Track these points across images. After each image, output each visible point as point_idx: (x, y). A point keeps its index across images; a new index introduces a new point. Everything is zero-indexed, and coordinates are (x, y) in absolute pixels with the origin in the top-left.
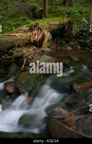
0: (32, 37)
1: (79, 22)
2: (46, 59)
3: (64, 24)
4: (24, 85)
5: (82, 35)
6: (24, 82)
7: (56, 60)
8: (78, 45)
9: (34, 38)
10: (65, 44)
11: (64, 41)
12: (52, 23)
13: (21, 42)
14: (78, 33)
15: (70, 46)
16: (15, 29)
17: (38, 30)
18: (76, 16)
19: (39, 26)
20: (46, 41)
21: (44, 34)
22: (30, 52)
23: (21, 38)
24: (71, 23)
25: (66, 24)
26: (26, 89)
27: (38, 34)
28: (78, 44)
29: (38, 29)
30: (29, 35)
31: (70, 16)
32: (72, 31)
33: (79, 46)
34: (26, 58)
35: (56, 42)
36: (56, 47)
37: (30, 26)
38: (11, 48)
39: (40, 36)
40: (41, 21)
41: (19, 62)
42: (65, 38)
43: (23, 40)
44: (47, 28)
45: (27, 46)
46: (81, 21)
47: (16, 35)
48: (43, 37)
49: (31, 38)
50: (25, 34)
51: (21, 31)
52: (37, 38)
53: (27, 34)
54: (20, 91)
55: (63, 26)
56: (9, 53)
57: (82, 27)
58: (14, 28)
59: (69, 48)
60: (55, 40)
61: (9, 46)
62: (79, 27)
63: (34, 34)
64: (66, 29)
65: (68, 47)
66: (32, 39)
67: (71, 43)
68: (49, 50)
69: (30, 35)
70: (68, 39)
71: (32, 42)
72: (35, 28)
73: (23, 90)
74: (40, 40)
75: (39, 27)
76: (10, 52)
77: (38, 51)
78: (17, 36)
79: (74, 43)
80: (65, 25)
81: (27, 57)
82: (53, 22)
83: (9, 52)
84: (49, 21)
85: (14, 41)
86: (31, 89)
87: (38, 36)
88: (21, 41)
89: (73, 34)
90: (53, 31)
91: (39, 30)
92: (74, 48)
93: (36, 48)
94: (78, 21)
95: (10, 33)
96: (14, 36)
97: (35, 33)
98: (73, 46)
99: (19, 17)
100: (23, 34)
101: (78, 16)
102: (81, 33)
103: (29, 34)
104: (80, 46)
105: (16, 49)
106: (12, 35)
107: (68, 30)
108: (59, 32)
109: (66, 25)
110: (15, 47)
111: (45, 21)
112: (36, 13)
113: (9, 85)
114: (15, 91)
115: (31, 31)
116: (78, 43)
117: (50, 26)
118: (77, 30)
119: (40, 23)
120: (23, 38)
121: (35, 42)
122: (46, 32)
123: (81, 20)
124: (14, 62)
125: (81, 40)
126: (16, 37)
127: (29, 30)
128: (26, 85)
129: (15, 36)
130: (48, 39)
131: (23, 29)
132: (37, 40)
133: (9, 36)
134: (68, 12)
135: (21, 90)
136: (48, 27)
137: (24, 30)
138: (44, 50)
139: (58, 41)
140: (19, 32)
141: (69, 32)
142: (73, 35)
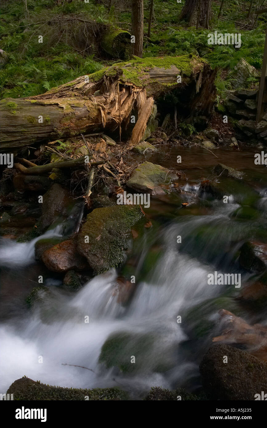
0: (104, 109)
1: (230, 72)
2: (152, 173)
3: (192, 75)
4: (101, 247)
5: (241, 106)
6: (102, 238)
7: (179, 176)
8: (233, 136)
9: (109, 113)
10: (194, 133)
11: (191, 123)
12: (160, 70)
13: (72, 125)
14: (230, 100)
15: (208, 138)
16: (52, 86)
17: (121, 90)
18: (222, 53)
19: (125, 77)
20: (142, 121)
21: (136, 103)
22: (99, 152)
23: (72, 111)
24: (212, 71)
25: (198, 74)
26: (111, 260)
27: (119, 102)
28: (231, 133)
29: (122, 87)
30: (96, 103)
31: (204, 52)
32: (214, 94)
33: (234, 139)
34: (93, 170)
35: (168, 126)
36: (170, 141)
37: (96, 79)
38: (44, 141)
39: (126, 109)
40: (127, 63)
41: (72, 181)
42: (194, 116)
43: (80, 118)
44: (146, 84)
45: (89, 137)
46: (236, 69)
47: (57, 104)
48: (136, 110)
49: (102, 111)
50: (83, 102)
51: (70, 92)
52: (118, 114)
53: (89, 101)
54: (93, 264)
55: (188, 79)
56: (36, 157)
57: (241, 85)
58: (47, 85)
59: (208, 144)
60: (165, 123)
61: (39, 135)
62: (232, 85)
63: (109, 101)
64: (198, 90)
65: (202, 140)
66: (103, 114)
67: (212, 130)
68: (153, 148)
69: (98, 105)
70: (204, 117)
71: (104, 124)
72: (111, 83)
73: (102, 261)
74: (124, 119)
75: (124, 80)
76: (40, 154)
77: (121, 151)
78: (61, 105)
79: (218, 129)
80: (195, 76)
81: (95, 165)
82: (162, 68)
83: (37, 153)
84: (151, 66)
85: (53, 120)
86: (123, 258)
87: (121, 106)
88: (74, 120)
89: (216, 103)
90: (162, 94)
91: (124, 90)
92: (221, 144)
93: (114, 144)
94: (227, 68)
95: (41, 98)
96: (52, 107)
97: (112, 97)
98: (217, 138)
99: (58, 54)
100: (78, 102)
101: (227, 53)
102: (239, 100)
103: (96, 100)
104: (237, 140)
105: (58, 144)
106: (46, 102)
107: (204, 91)
108: (176, 100)
109: (197, 79)
110: (56, 137)
111: (140, 66)
112: (106, 42)
113: (55, 248)
114: (73, 265)
115: (101, 94)
116: (232, 131)
117: (153, 81)
118: (226, 94)
119: (125, 70)
120: (78, 113)
121: (111, 123)
122: (142, 97)
123: (235, 64)
124: (56, 181)
125: (241, 122)
126: (60, 110)
127: (94, 89)
128: (107, 247)
129: (56, 107)
130: (150, 118)
131: (79, 86)
132: (117, 121)
133: (39, 107)
134: (199, 41)
135: (95, 261)
136: (148, 82)
137: (80, 89)
138: (139, 147)
139: (174, 125)
140: (66, 96)
141: (207, 98)
142: (216, 108)
